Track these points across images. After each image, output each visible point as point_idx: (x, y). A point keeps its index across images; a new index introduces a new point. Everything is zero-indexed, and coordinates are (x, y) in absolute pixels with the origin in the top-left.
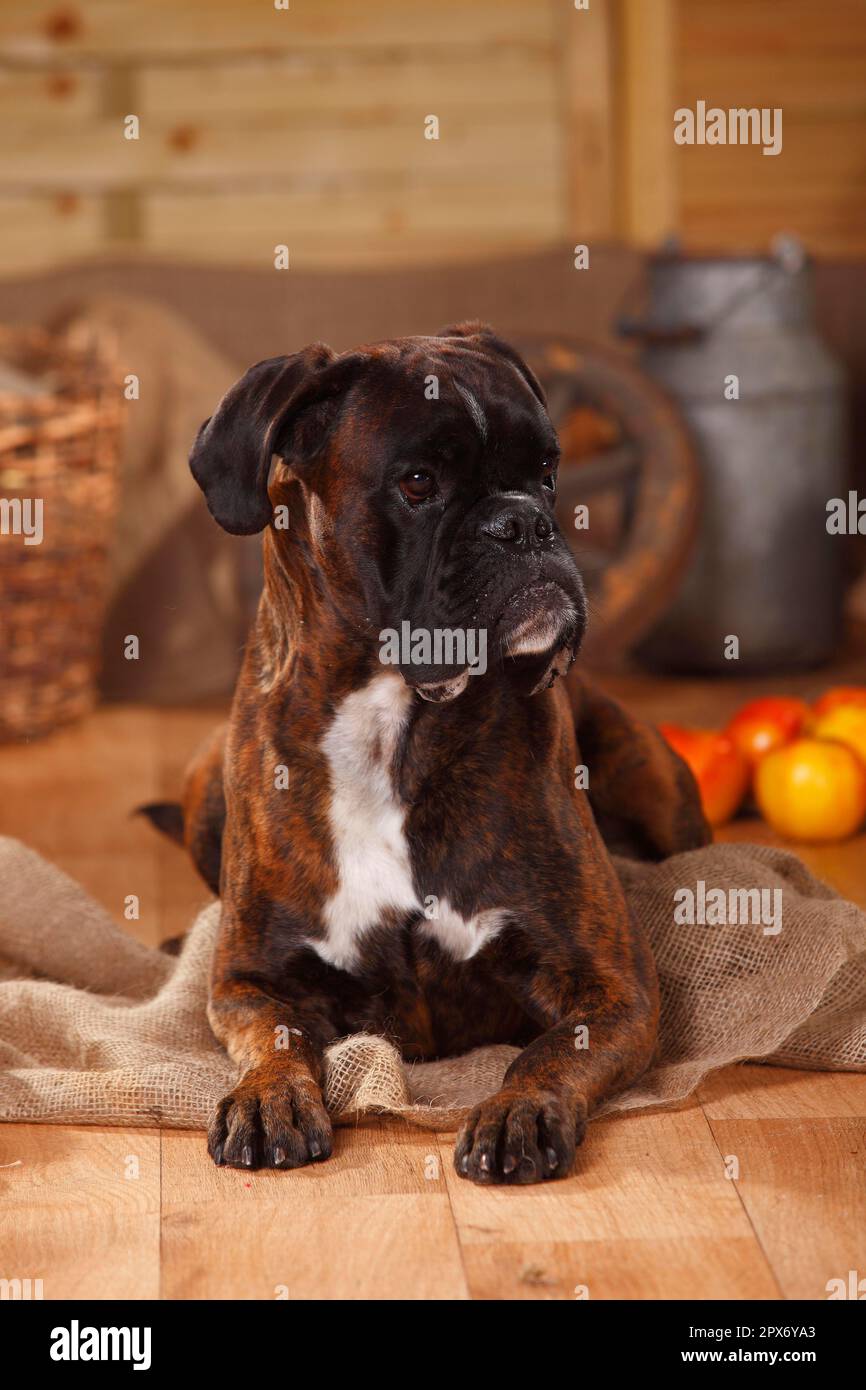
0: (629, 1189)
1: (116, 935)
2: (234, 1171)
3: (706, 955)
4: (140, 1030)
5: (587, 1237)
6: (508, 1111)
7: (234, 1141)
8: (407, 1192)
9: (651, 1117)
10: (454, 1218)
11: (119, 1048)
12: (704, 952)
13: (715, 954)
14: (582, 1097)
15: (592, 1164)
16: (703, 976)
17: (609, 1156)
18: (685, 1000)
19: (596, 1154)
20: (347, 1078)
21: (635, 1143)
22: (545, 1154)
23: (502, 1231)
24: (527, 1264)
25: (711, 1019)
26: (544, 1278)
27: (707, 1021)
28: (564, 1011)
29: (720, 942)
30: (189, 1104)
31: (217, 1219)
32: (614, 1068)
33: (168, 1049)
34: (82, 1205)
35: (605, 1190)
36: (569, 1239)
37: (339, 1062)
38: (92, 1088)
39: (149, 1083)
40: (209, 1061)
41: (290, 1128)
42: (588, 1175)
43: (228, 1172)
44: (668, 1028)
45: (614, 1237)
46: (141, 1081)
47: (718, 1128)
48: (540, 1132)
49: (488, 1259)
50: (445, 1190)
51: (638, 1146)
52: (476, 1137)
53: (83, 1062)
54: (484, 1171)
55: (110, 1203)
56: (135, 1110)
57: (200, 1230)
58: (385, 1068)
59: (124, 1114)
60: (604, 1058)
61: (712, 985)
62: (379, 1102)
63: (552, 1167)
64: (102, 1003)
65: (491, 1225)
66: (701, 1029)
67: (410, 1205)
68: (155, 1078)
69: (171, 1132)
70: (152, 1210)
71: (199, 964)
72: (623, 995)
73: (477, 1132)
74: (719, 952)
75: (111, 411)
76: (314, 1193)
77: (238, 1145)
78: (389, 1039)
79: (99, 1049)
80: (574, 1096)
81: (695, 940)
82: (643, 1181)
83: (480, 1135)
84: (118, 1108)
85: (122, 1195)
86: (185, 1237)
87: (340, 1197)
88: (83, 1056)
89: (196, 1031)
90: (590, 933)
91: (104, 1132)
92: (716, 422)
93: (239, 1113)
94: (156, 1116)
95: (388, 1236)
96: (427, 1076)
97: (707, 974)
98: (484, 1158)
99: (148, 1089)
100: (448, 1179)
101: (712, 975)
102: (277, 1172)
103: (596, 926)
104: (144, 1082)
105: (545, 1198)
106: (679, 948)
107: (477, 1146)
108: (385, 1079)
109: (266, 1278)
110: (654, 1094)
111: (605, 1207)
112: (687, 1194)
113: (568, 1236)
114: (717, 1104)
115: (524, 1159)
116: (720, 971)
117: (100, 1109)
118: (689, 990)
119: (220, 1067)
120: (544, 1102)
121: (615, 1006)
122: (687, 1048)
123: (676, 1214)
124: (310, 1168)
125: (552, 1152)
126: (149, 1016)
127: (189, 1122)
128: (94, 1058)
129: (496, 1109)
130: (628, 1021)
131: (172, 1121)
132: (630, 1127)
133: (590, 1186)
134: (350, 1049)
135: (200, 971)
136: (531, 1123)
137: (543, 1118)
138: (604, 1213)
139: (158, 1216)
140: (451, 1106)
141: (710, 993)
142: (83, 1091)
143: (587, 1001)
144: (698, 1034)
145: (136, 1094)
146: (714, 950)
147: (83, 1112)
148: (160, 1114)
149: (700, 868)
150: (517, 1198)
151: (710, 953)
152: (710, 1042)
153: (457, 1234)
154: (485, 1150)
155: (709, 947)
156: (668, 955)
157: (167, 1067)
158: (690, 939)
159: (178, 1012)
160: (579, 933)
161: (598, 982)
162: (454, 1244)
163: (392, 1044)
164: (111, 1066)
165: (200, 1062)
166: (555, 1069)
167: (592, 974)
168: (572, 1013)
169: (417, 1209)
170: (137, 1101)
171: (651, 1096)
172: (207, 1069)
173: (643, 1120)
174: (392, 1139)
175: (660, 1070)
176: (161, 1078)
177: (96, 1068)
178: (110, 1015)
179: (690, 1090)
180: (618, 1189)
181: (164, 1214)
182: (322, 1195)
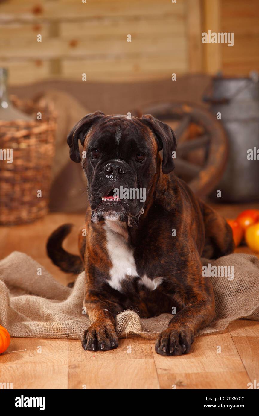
0: (208, 357)
1: (55, 282)
2: (90, 352)
3: (230, 286)
4: (62, 310)
5: (196, 371)
6: (170, 334)
7: (89, 343)
8: (142, 358)
9: (214, 335)
10: (155, 366)
11: (56, 315)
12: (229, 285)
13: (233, 286)
14: (192, 329)
15: (197, 350)
16: (229, 293)
17: (202, 347)
18: (224, 300)
19: (198, 346)
20: (124, 323)
21: (210, 343)
22: (182, 346)
23: (170, 370)
24: (178, 380)
25: (232, 305)
26: (183, 384)
27: (231, 306)
28: (186, 304)
29: (234, 282)
30: (77, 332)
31: (85, 367)
32: (202, 320)
33: (70, 316)
34: (44, 362)
35: (201, 358)
36: (190, 372)
37: (121, 319)
38: (48, 327)
39: (65, 326)
40: (82, 319)
41: (105, 338)
42: (195, 353)
43: (87, 352)
44: (219, 309)
45: (204, 371)
46: (63, 325)
47: (234, 339)
48: (180, 340)
49: (166, 378)
50: (153, 357)
51: (211, 344)
52: (161, 342)
53: (45, 320)
54: (165, 352)
55: (53, 362)
56: (61, 334)
57: (80, 369)
58: (135, 320)
59: (58, 335)
60: (198, 317)
61: (232, 295)
62: (133, 331)
63: (185, 350)
64: (50, 302)
65: (167, 368)
66: (229, 308)
67: (142, 362)
68: (67, 324)
69: (71, 340)
70: (65, 364)
71: (80, 290)
72: (202, 298)
73: (161, 340)
74: (234, 285)
75: (53, 125)
76: (114, 358)
77: (90, 344)
78: (136, 312)
79: (50, 316)
80: (190, 329)
81: (227, 282)
82: (212, 355)
83: (163, 341)
84: (56, 333)
85: (56, 359)
86: (75, 372)
87: (121, 360)
88: (45, 318)
89: (78, 310)
90: (190, 281)
91: (51, 341)
92: (233, 127)
93: (90, 335)
94: (67, 336)
95: (136, 371)
96: (147, 323)
97: (230, 292)
98: (164, 348)
99: (65, 328)
100: (154, 354)
101: (232, 292)
102: (103, 352)
103: (192, 279)
104: (64, 325)
105: (183, 360)
106: (222, 284)
107: (162, 344)
108: (135, 323)
109: (99, 384)
110: (215, 328)
111: (201, 362)
112: (225, 359)
113: (190, 371)
114: (234, 331)
115: (176, 348)
116: (234, 291)
117: (51, 333)
118: (225, 297)
119: (86, 321)
120: (181, 331)
121: (200, 302)
122: (225, 314)
123: (222, 365)
124: (112, 351)
125: (184, 346)
126: (64, 306)
127: (77, 337)
128: (48, 318)
129: (167, 333)
130: (205, 306)
131: (72, 337)
132: (208, 338)
133: (196, 356)
134: (125, 315)
135: (80, 292)
136: (177, 337)
137: (181, 336)
138: (200, 364)
139: (67, 366)
140: (154, 332)
141: (232, 298)
142: (45, 328)
143: (192, 301)
144: (228, 310)
145: (61, 329)
146: (233, 285)
147: (46, 334)
148: (68, 335)
149: (228, 261)
150: (174, 360)
151: (231, 286)
152: (232, 312)
153: (157, 371)
154: (164, 346)
155: (231, 284)
156: (219, 286)
157: (70, 321)
158: (225, 282)
159: (73, 304)
160: (188, 281)
161: (195, 295)
162: (156, 373)
163: (137, 313)
164: (54, 321)
165: (79, 320)
166: (183, 321)
167: (192, 293)
168: (188, 305)
169: (145, 363)
170: (62, 331)
171: (214, 329)
172: (82, 322)
173: (212, 337)
174: (137, 342)
175: (217, 321)
176: (69, 324)
177: (49, 321)
178: (53, 305)
179: (226, 327)
180: (205, 357)
181: (69, 365)
182: (116, 359)
